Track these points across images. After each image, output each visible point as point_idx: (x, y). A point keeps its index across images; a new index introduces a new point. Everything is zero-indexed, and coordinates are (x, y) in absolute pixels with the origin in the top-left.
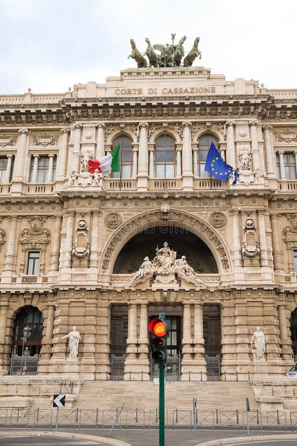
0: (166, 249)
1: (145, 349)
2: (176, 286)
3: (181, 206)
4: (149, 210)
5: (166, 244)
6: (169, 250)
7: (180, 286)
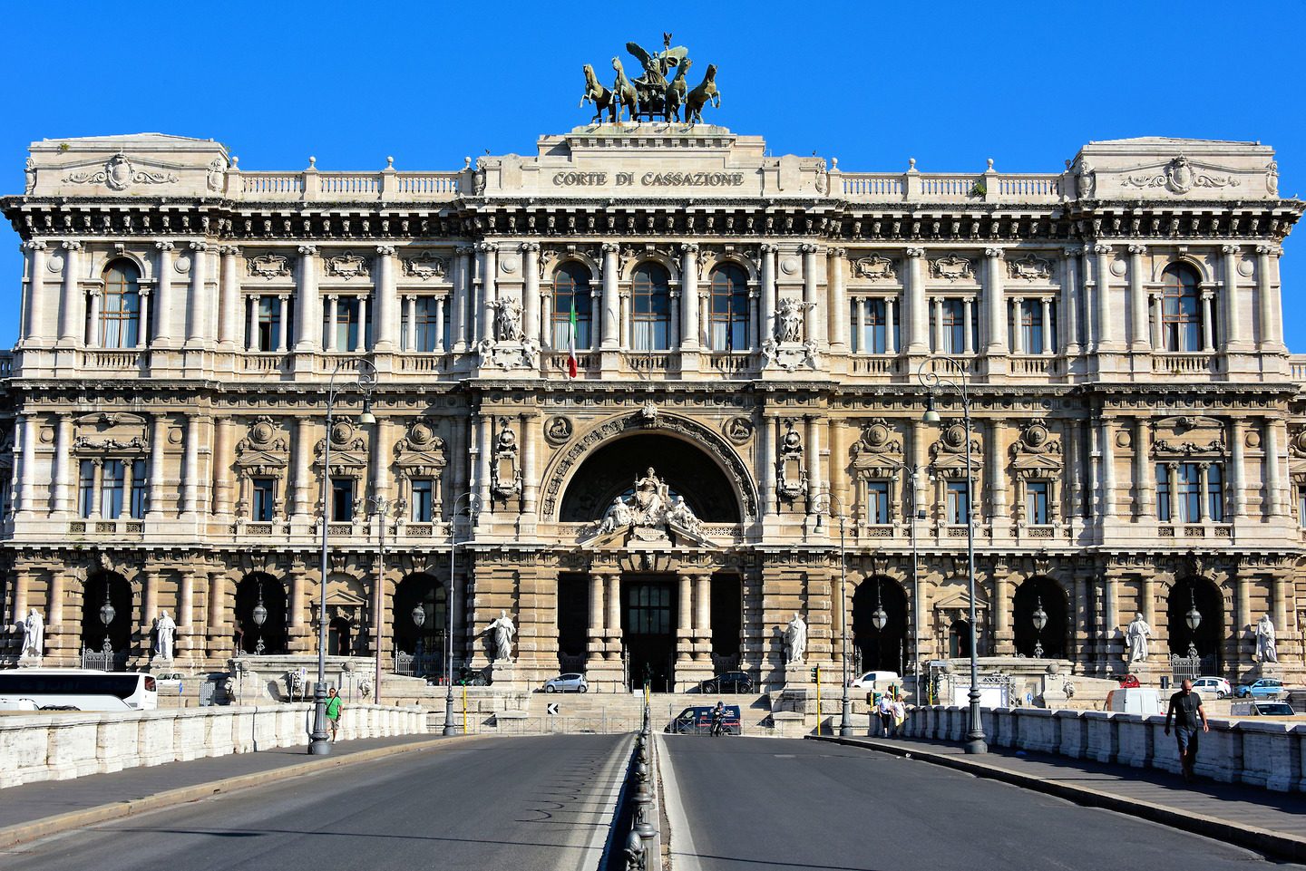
0: (652, 479)
1: (617, 644)
2: (666, 546)
3: (675, 406)
4: (623, 412)
5: (652, 471)
6: (657, 482)
7: (674, 546)
